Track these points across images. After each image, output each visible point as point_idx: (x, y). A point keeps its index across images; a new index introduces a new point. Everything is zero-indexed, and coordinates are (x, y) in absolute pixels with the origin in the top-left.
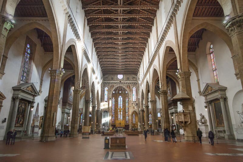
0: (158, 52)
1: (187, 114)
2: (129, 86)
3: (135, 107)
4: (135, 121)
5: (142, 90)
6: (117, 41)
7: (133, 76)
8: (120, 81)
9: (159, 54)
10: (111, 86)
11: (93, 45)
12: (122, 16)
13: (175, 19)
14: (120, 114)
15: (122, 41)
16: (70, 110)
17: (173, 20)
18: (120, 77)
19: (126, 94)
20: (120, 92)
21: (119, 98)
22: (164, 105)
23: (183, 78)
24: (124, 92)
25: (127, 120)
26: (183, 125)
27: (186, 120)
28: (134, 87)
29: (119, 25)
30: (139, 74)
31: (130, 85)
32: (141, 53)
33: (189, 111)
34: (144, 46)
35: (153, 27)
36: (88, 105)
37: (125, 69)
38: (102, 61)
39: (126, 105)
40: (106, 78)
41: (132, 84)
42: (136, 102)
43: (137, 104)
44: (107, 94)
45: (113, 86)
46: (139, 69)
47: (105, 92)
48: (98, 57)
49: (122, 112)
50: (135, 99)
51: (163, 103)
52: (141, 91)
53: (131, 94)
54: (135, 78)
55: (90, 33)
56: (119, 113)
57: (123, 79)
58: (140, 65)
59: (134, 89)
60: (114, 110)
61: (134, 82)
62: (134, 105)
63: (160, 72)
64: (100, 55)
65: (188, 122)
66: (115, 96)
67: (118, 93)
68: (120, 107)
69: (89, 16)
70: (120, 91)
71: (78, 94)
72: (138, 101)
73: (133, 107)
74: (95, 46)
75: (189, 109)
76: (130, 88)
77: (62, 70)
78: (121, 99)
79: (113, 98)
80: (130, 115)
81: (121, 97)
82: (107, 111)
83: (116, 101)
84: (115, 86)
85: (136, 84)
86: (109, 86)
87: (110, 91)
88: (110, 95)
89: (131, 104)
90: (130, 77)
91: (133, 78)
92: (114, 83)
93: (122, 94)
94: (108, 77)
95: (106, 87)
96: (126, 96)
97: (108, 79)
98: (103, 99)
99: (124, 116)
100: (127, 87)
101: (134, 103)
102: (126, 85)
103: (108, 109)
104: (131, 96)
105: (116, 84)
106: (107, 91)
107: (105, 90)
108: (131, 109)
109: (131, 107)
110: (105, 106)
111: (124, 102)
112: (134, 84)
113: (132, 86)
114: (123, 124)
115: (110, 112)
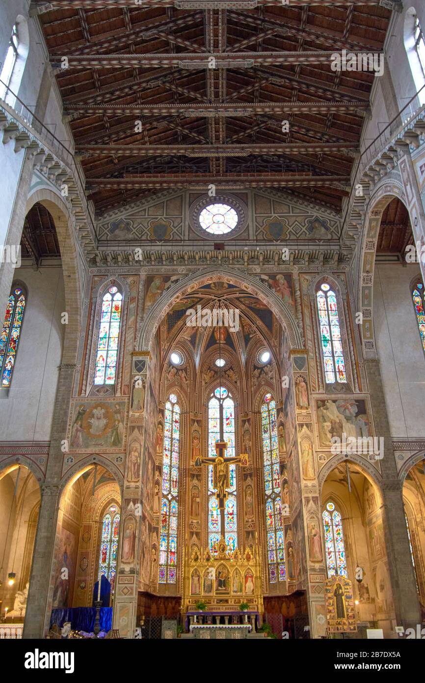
2: (288, 277)
8: (219, 247)
10: (150, 280)
19: (261, 368)
20: (221, 363)
21: (213, 404)
24: (243, 359)
25: (273, 558)
28: (325, 287)
31: (295, 271)
39: (266, 442)
40: (116, 226)
41: (312, 259)
42: (346, 388)
43: (361, 405)
44: (115, 332)
45: (167, 279)
47: (105, 319)
50: (341, 365)
53: (309, 335)
54: (323, 224)
56: (213, 502)
59: (326, 301)
60: (180, 483)
61: (324, 248)
62: (333, 413)
66: (185, 383)
67: (208, 364)
68: (221, 447)
72: (365, 382)
76: (292, 293)
78: (229, 405)
79: (173, 398)
80: (311, 502)
81: (224, 397)
82: (107, 462)
83: (194, 421)
84: (177, 281)
85: (341, 259)
86: (135, 278)
87: (137, 314)
88: (138, 339)
89: (313, 403)
90: (293, 219)
91: (317, 225)
92: (171, 259)
93: (231, 373)
94: (128, 224)
95: (114, 289)
96: (260, 385)
97: (131, 236)
98: (79, 367)
99: (250, 529)
100: (270, 286)
101: (334, 401)
102: (265, 274)
103: (114, 448)
104: (310, 344)
105: (190, 267)
106: (117, 315)
107: (104, 308)
108: (316, 447)
109: (312, 431)
110: (90, 426)
111: (249, 424)
112: (327, 259)
113: (307, 277)
114: (250, 585)
115: (130, 474)
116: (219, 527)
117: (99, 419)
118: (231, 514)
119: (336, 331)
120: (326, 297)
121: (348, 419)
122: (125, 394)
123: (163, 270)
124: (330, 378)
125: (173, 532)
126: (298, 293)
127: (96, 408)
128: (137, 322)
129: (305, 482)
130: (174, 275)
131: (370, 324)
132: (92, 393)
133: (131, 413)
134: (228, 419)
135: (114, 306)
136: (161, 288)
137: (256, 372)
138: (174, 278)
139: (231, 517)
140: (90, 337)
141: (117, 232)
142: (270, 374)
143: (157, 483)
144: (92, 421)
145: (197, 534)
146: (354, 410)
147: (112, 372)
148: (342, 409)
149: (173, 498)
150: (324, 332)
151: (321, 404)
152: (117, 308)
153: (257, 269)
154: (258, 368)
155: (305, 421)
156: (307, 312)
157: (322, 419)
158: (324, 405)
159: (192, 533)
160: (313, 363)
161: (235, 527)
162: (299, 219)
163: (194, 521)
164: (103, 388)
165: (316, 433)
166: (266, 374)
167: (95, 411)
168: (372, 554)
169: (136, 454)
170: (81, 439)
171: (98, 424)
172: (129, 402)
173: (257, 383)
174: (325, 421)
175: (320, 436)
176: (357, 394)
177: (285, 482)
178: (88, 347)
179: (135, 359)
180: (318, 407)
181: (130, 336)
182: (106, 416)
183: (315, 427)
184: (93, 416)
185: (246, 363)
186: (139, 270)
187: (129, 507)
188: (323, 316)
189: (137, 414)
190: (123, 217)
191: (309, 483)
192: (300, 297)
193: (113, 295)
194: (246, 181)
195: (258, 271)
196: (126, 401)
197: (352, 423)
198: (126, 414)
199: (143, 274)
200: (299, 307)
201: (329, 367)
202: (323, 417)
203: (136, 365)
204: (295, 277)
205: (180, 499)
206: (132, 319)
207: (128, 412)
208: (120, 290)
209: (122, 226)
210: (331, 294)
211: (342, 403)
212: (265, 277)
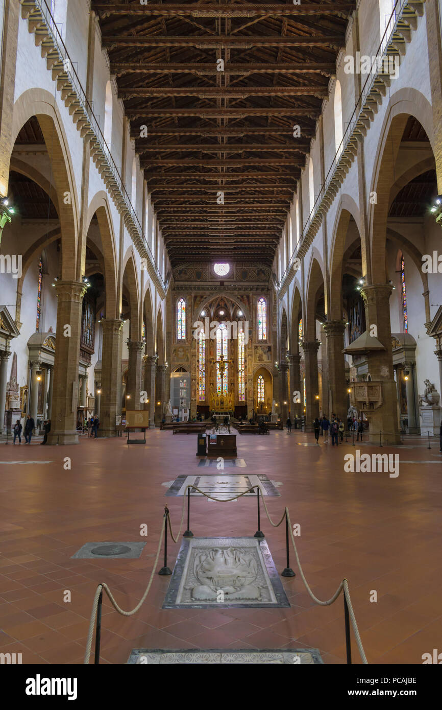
0: (323, 218)
1: (376, 384)
2: (248, 297)
3: (265, 357)
4: (263, 396)
5: (284, 309)
6: (214, 176)
7: (261, 267)
8: (222, 283)
9: (325, 222)
10: (196, 297)
11: (146, 186)
12: (226, 112)
13: (362, 146)
14: (222, 375)
15: (229, 176)
16: (86, 367)
17: (357, 147)
18: (222, 269)
20: (222, 313)
21: (219, 331)
22: (333, 358)
23: (372, 299)
24: (231, 313)
25: (240, 392)
26: (366, 410)
27: (373, 399)
28: (262, 300)
29: (219, 136)
30: (274, 263)
31: (251, 294)
32: (283, 207)
33: (382, 377)
34: (290, 187)
35: (313, 140)
36: (138, 355)
37: (235, 248)
38: (169, 228)
39: (240, 349)
40: (181, 272)
41: (257, 289)
42: (265, 342)
43: (269, 348)
44: (184, 318)
45: (202, 297)
46: (276, 247)
47: (179, 314)
48: (158, 218)
49: (228, 370)
50: (265, 332)
51: (333, 355)
52: (280, 311)
53: (254, 321)
54: (263, 272)
55: (137, 155)
56: (218, 372)
57: (230, 276)
58: (278, 238)
59: (262, 306)
60: (206, 365)
61: (262, 284)
62: (260, 351)
63: (327, 271)
64: (163, 212)
65: (376, 402)
67: (217, 314)
68: (222, 357)
69: (135, 114)
70: (222, 308)
71: (114, 332)
72: (272, 339)
73: (258, 355)
74: (149, 189)
75: (382, 374)
76: (249, 304)
77: (83, 281)
78: (225, 331)
80: (250, 380)
81: (223, 329)
84: (206, 298)
85: (268, 289)
86: (190, 296)
87: (192, 311)
88: (192, 322)
89: (253, 347)
90: (251, 269)
91: (261, 272)
92: (203, 288)
93: (226, 318)
94: (186, 271)
95: (182, 300)
97: (187, 277)
98: (173, 333)
99: (233, 382)
100: (241, 301)
101: (261, 347)
102: (240, 295)
104: (254, 325)
105: (211, 292)
106: (184, 311)
107: (179, 308)
108: (253, 363)
109: (252, 357)
110: (178, 354)
111: (233, 342)
112: (263, 289)
113: (255, 297)
114: (230, 404)
115: (193, 371)
116: (221, 381)
117: (181, 352)
119: (264, 319)
121: (264, 353)
122: (188, 343)
123: (200, 293)
124: (260, 338)
125: (204, 384)
126: (251, 304)
127: (180, 348)
130: (205, 295)
132: (178, 343)
134: (224, 338)
135: (182, 307)
136: (200, 301)
138: (204, 297)
139: (225, 377)
140: (175, 321)
141: (182, 275)
143: (198, 367)
144: (179, 353)
145: (213, 384)
146: (267, 350)
147: (184, 334)
148: (263, 349)
149: (203, 371)
150: (260, 319)
152: (184, 308)
153: (236, 293)
154: (238, 318)
155: (250, 353)
156: (254, 312)
158: (257, 348)
159: (211, 384)
161: (227, 381)
162: (254, 269)
163: (211, 379)
164: (181, 341)
165: (253, 357)
169: (194, 364)
171: (181, 354)
172: (191, 346)
175: (255, 359)
176: (269, 344)
178: (175, 325)
179: (192, 330)
180: (255, 349)
181: (190, 321)
182: (183, 351)
184: (179, 351)
185: (233, 314)
186: (191, 293)
187: (193, 382)
188: (259, 312)
189: (194, 351)
190: (183, 268)
191: (250, 374)
193: (182, 303)
197: (266, 355)
199: (193, 295)
200: (251, 309)
201: (260, 333)
202: (256, 352)
204: (251, 296)
205: (206, 371)
206: (190, 314)
207: (191, 350)
208: (184, 301)
209: (184, 272)
210: (264, 303)
211: (263, 347)
212: (239, 297)
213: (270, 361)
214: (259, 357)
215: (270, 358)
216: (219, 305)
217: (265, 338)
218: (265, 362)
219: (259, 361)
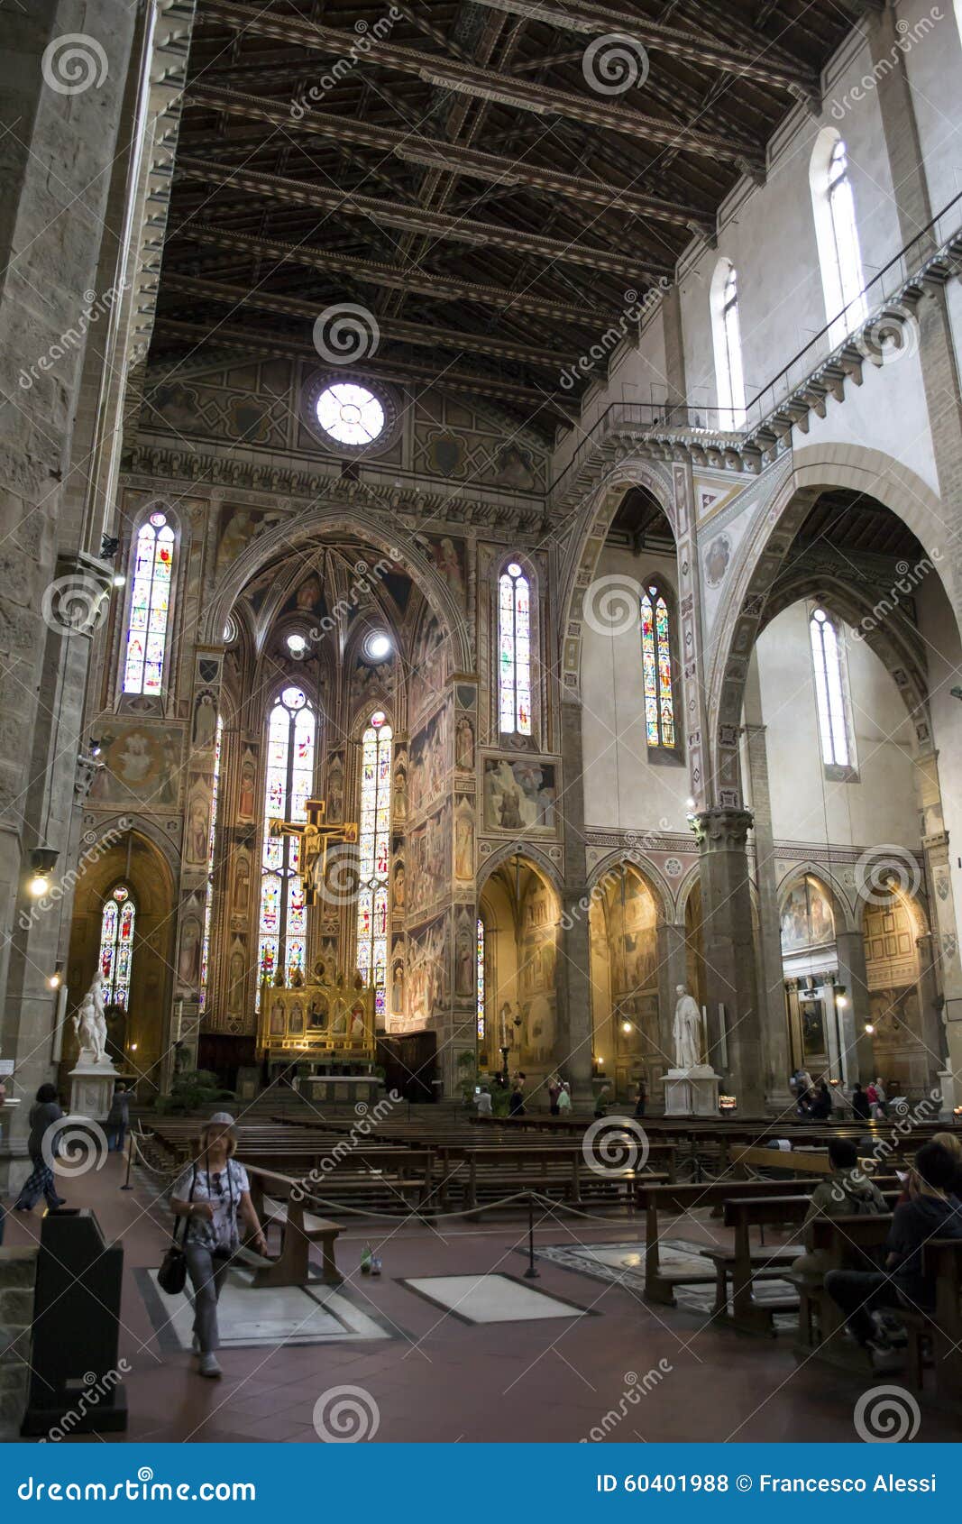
2: (460, 545)
3: (529, 812)
7: (512, 436)
8: (348, 473)
10: (227, 513)
19: (372, 667)
20: (296, 643)
21: (278, 718)
24: (342, 643)
28: (515, 569)
31: (472, 536)
39: (367, 795)
42: (530, 742)
43: (548, 773)
44: (162, 600)
45: (257, 516)
50: (526, 705)
53: (484, 651)
54: (523, 458)
56: (270, 887)
57: (384, 448)
59: (514, 593)
60: (219, 851)
61: (522, 504)
62: (507, 780)
67: (276, 645)
68: (315, 808)
72: (558, 737)
73: (498, 799)
76: (464, 575)
78: (307, 723)
80: (465, 912)
81: (299, 706)
82: (152, 828)
83: (246, 745)
84: (274, 523)
85: (545, 529)
86: (202, 506)
87: (204, 575)
88: (205, 621)
89: (480, 763)
90: (476, 440)
91: (512, 459)
92: (266, 480)
93: (315, 664)
94: (189, 396)
95: (160, 519)
96: (366, 697)
97: (193, 422)
98: (100, 659)
99: (331, 934)
100: (430, 557)
101: (511, 763)
102: (423, 533)
103: (163, 806)
104: (483, 665)
105: (299, 500)
106: (164, 570)
107: (141, 553)
108: (478, 833)
109: (474, 807)
110: (121, 765)
111: (342, 761)
112: (523, 525)
113: (490, 550)
114: (359, 1022)
115: (190, 851)
116: (276, 927)
117: (137, 754)
118: (298, 908)
119: (524, 646)
120: (514, 588)
121: (528, 793)
122: (181, 716)
123: (251, 498)
124: (507, 726)
126: (473, 576)
127: (132, 734)
128: (203, 590)
129: (458, 882)
130: (269, 510)
131: (576, 648)
132: (123, 709)
133: (192, 750)
134: (302, 746)
135: (159, 551)
136: (247, 532)
137: (362, 671)
138: (269, 517)
139: (297, 911)
140: (119, 607)
141: (170, 407)
142: (388, 681)
144: (126, 757)
145: (243, 937)
146: (537, 779)
147: (154, 673)
148: (521, 776)
150: (505, 649)
151: (492, 765)
152: (164, 556)
153: (409, 522)
154: (366, 665)
155: (466, 789)
156: (483, 611)
157: (491, 788)
158: (495, 767)
159: (234, 935)
160: (485, 699)
161: (303, 928)
162: (486, 442)
163: (239, 916)
164: (139, 700)
165: (480, 810)
166: (381, 678)
167: (130, 740)
168: (526, 985)
169: (201, 819)
170: (107, 787)
171: (136, 763)
172: (189, 732)
173: (361, 691)
174: (494, 792)
175: (485, 815)
176: (545, 756)
177: (399, 866)
178: (117, 624)
179: (200, 657)
180: (487, 770)
181: (191, 613)
182: (149, 750)
183: (479, 800)
184: (127, 750)
185: (348, 651)
186: (208, 491)
187: (190, 903)
188: (505, 618)
189: (203, 754)
190: (181, 380)
191: (465, 885)
192: (476, 584)
193: (158, 530)
194: (417, 373)
195: (413, 526)
196: (184, 728)
197: (532, 800)
198: (183, 751)
199: (216, 499)
200: (473, 601)
201: (506, 706)
202: (493, 785)
203: (202, 668)
204: (471, 547)
206: (194, 583)
207: (187, 748)
208: (171, 522)
209: (180, 398)
210: (522, 582)
211: (522, 767)
212: (422, 540)
213: (551, 828)
214: (503, 809)
215: (550, 818)
216: (292, 604)
217: (525, 729)
218: (529, 834)
219: (505, 826)
